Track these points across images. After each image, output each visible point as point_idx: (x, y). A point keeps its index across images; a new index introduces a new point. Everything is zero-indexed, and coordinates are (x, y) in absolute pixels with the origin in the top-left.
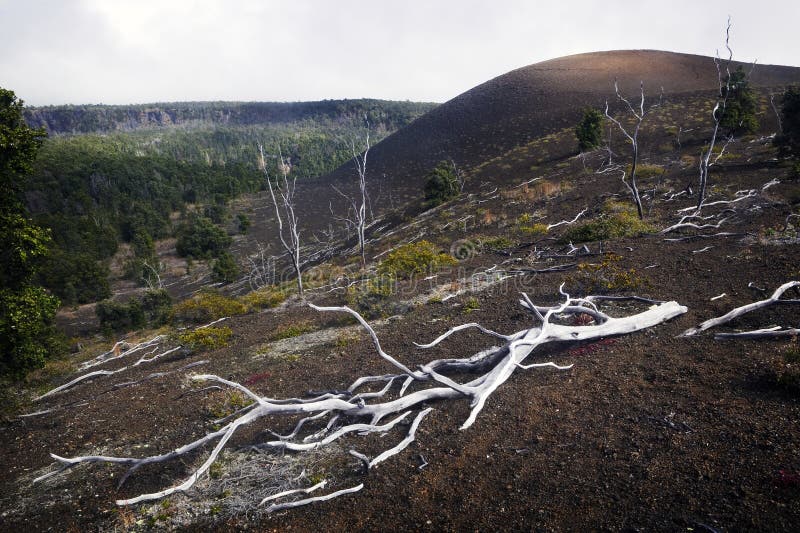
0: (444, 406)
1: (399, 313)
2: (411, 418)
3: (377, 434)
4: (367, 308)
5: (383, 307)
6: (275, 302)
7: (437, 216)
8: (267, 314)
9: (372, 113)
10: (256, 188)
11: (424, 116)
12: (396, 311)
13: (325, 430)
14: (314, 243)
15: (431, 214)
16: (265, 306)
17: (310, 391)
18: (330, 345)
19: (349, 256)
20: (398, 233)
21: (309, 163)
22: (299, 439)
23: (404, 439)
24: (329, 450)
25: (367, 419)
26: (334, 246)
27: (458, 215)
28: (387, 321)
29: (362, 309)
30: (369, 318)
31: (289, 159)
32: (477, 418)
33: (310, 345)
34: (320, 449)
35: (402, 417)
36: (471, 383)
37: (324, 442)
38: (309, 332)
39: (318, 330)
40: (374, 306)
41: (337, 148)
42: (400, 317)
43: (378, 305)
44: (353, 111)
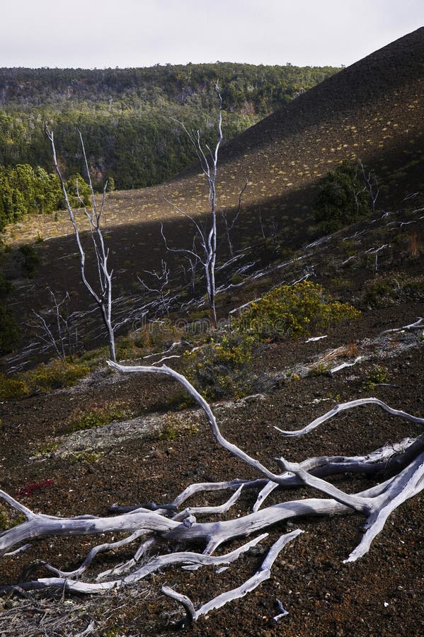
0: (321, 526)
1: (262, 391)
2: (267, 545)
3: (212, 568)
4: (211, 383)
5: (236, 380)
6: (73, 378)
7: (333, 248)
8: (58, 396)
9: (232, 85)
10: (50, 205)
11: (315, 89)
12: (256, 387)
13: (132, 562)
14: (140, 292)
15: (324, 244)
16: (56, 384)
17: (114, 505)
18: (151, 439)
19: (193, 310)
20: (271, 275)
21: (133, 166)
22: (90, 577)
23: (253, 574)
24: (134, 593)
25: (199, 544)
26: (170, 296)
27: (366, 245)
28: (242, 403)
29: (203, 382)
30: (213, 397)
31: (101, 160)
32: (374, 545)
33: (120, 439)
34: (121, 590)
35: (253, 543)
36: (366, 492)
37: (128, 580)
38: (120, 420)
39: (135, 416)
40: (221, 379)
41: (176, 142)
42: (262, 397)
43: (229, 378)
44: (202, 83)
